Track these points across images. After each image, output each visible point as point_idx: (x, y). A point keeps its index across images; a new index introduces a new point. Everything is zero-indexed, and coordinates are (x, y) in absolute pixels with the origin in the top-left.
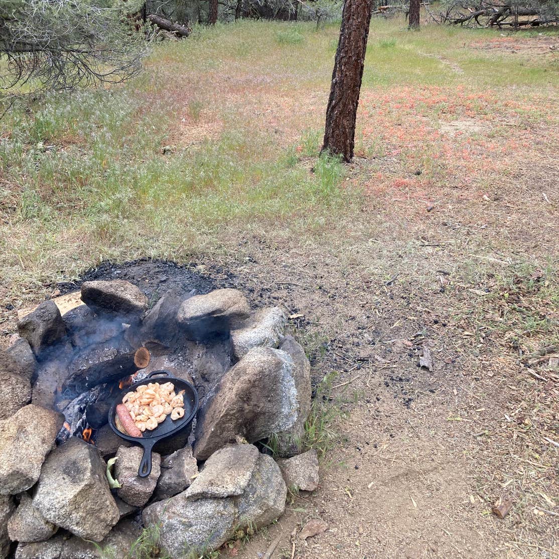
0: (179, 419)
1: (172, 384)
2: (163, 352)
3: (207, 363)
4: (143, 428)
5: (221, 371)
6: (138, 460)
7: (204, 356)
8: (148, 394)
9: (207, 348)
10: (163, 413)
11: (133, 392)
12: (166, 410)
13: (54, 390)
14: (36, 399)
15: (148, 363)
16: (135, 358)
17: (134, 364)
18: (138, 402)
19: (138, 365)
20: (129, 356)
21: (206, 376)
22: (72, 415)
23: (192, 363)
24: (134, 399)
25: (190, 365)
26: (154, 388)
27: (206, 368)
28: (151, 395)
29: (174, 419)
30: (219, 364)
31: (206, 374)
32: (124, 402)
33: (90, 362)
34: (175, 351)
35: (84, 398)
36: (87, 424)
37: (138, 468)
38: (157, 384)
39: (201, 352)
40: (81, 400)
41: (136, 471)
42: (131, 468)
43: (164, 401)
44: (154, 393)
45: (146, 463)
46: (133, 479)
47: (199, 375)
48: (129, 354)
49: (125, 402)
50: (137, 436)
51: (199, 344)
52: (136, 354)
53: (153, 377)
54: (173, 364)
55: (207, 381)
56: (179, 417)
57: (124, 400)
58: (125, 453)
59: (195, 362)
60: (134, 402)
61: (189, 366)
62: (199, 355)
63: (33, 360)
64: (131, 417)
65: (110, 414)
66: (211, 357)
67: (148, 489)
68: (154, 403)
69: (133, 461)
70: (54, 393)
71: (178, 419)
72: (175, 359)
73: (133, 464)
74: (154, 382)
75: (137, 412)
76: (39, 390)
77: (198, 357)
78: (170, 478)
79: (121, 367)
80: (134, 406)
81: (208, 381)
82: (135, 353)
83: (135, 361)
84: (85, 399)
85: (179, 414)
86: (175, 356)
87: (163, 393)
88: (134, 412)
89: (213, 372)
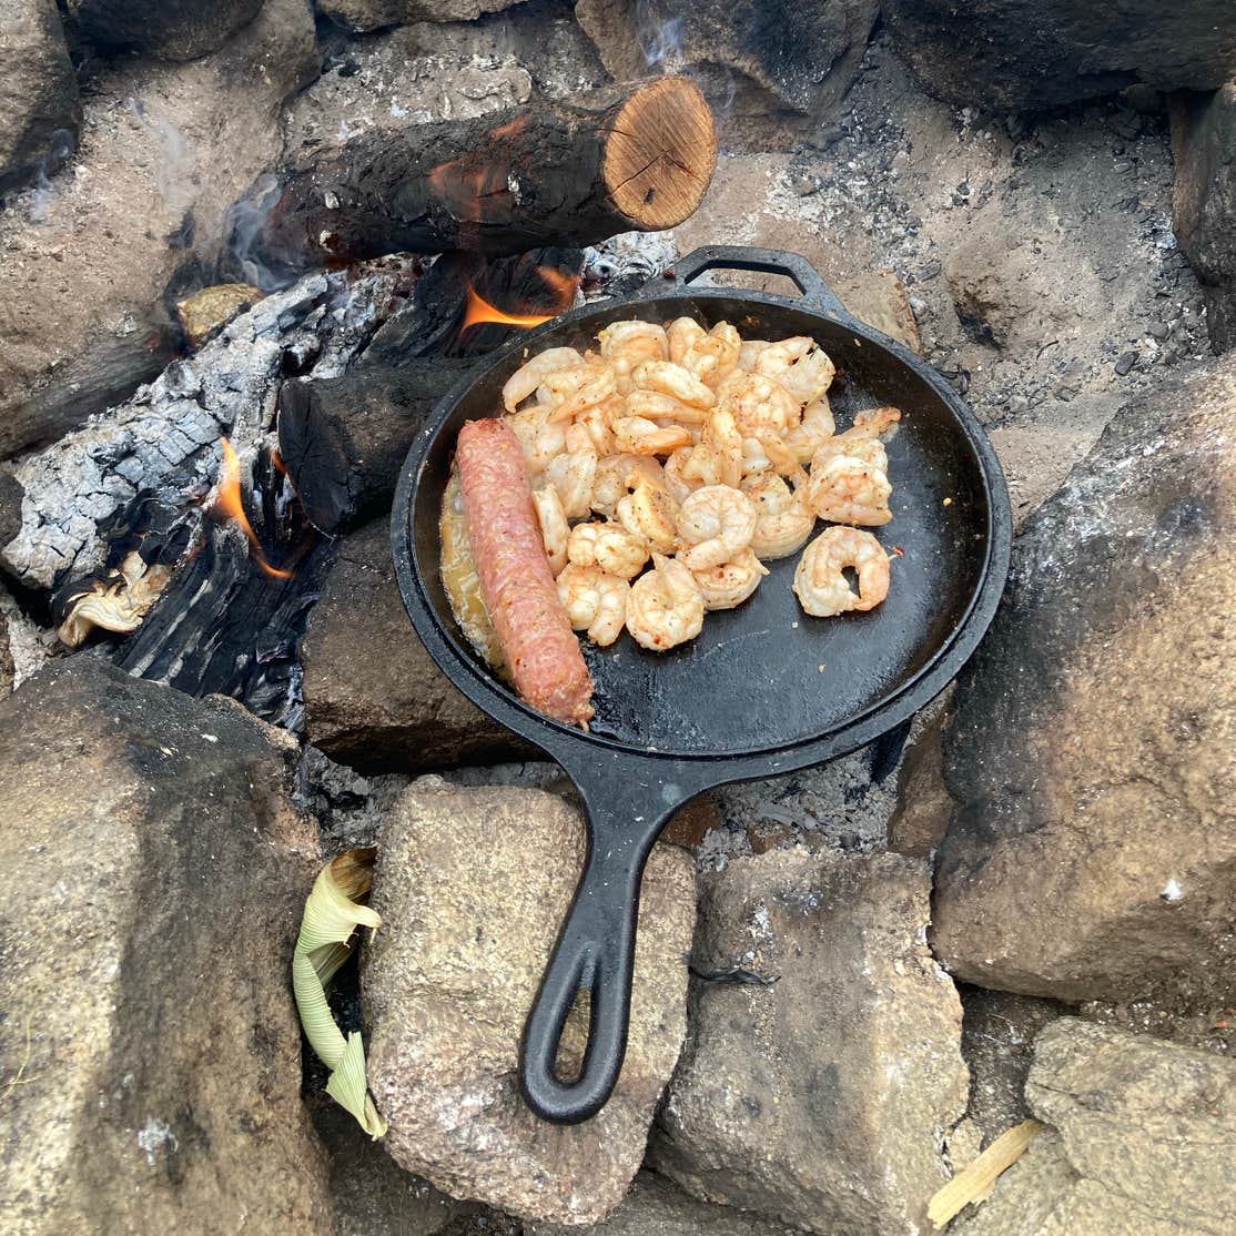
0: (851, 616)
1: (820, 354)
2: (768, 136)
3: (1013, 244)
4: (604, 619)
5: (1092, 308)
6: (533, 912)
7: (995, 205)
8: (665, 390)
9: (1017, 162)
10: (745, 551)
11: (572, 352)
12: (770, 523)
13: (176, 222)
14: (58, 257)
15: (694, 194)
16: (615, 146)
17: (600, 190)
18: (598, 430)
19: (625, 200)
20: (572, 126)
21: (993, 315)
22: (240, 383)
23: (917, 224)
24: (574, 405)
25: (900, 231)
26: (708, 361)
27: (1002, 273)
28: (685, 402)
29: (816, 609)
30: (1085, 266)
31: (994, 307)
32: (510, 405)
33: (396, 111)
34: (832, 142)
35: (315, 303)
36: (287, 480)
37: (524, 999)
38: (727, 331)
39: (979, 176)
40: (301, 311)
41: (506, 1022)
42: (469, 995)
43: (760, 463)
44: (701, 392)
45: (587, 981)
46: (474, 1102)
47: (943, 302)
48: (580, 113)
49: (520, 406)
50: (560, 693)
51: (975, 127)
52: (622, 122)
53: (706, 283)
54: (810, 210)
55: (986, 338)
56: (850, 601)
57: (514, 390)
58: (442, 852)
59: (936, 226)
60: (573, 419)
61: (897, 240)
62: (962, 188)
63: (39, 35)
64: (539, 529)
65: (413, 473)
66: (1039, 219)
67: (575, 1202)
68: (698, 462)
69: (493, 926)
70: (167, 238)
71: (846, 614)
72: (828, 184)
73: (493, 963)
74: (709, 312)
75: (579, 497)
76: (82, 212)
77: (956, 201)
78: (753, 1107)
79: (514, 186)
80: (565, 449)
81: (997, 347)
82: (617, 108)
83: (614, 170)
84: (321, 310)
85: (850, 572)
86: (828, 170)
87: (763, 410)
88: (562, 497)
89: (1040, 302)
